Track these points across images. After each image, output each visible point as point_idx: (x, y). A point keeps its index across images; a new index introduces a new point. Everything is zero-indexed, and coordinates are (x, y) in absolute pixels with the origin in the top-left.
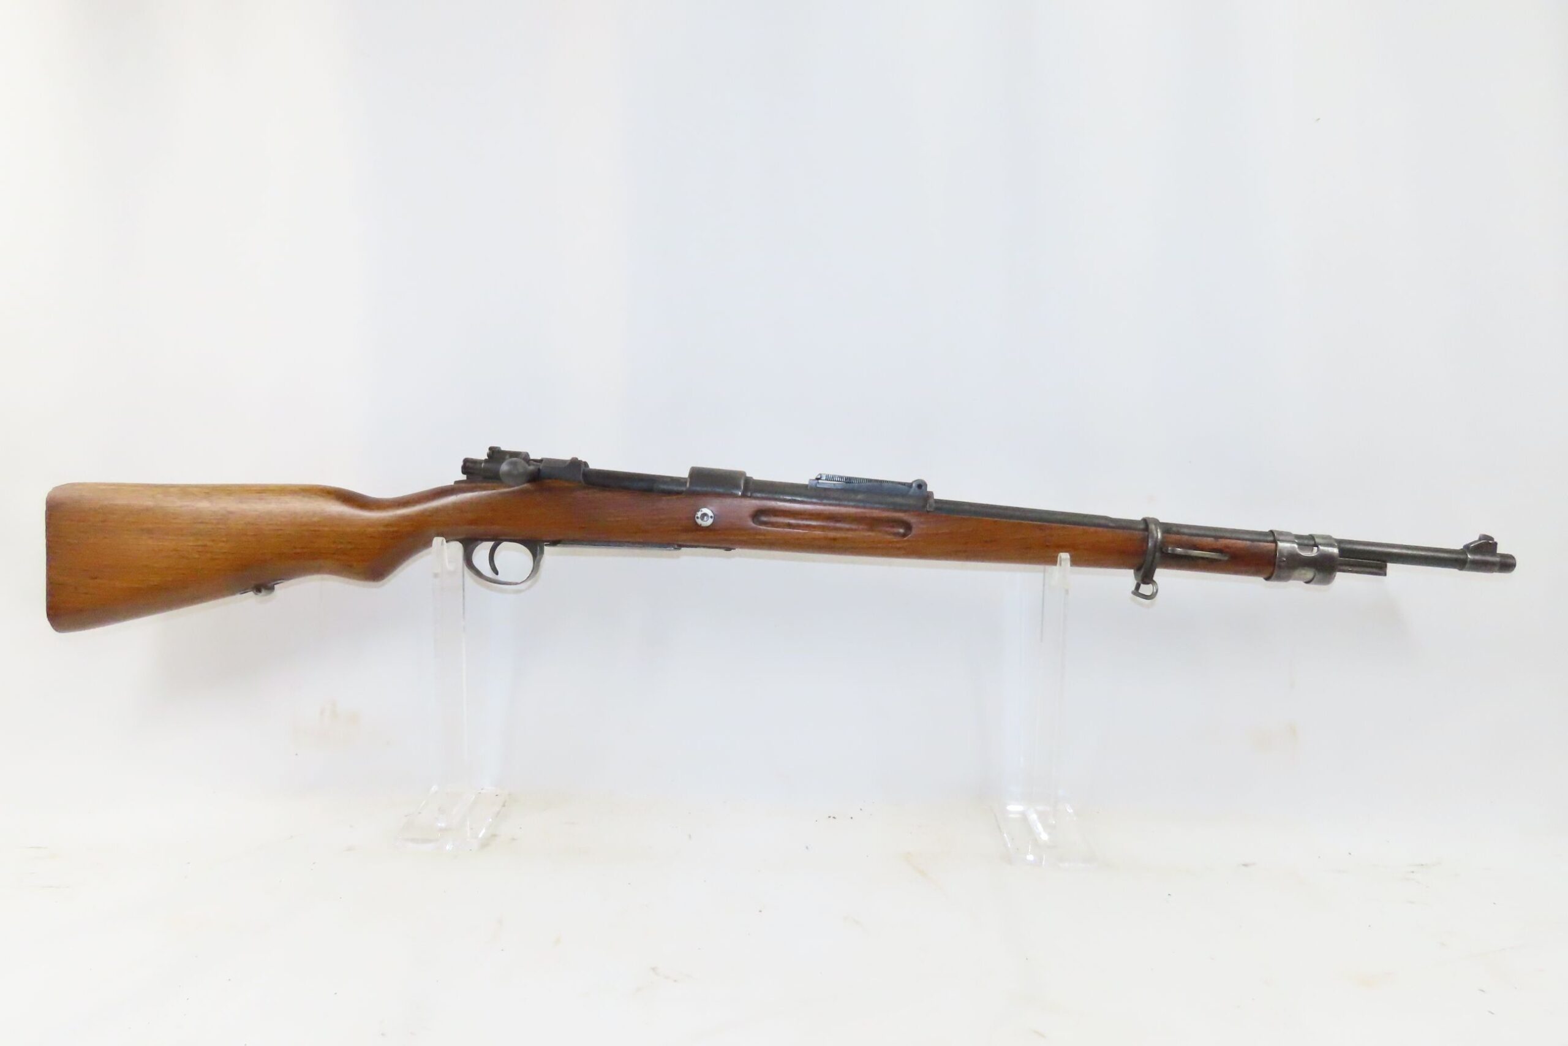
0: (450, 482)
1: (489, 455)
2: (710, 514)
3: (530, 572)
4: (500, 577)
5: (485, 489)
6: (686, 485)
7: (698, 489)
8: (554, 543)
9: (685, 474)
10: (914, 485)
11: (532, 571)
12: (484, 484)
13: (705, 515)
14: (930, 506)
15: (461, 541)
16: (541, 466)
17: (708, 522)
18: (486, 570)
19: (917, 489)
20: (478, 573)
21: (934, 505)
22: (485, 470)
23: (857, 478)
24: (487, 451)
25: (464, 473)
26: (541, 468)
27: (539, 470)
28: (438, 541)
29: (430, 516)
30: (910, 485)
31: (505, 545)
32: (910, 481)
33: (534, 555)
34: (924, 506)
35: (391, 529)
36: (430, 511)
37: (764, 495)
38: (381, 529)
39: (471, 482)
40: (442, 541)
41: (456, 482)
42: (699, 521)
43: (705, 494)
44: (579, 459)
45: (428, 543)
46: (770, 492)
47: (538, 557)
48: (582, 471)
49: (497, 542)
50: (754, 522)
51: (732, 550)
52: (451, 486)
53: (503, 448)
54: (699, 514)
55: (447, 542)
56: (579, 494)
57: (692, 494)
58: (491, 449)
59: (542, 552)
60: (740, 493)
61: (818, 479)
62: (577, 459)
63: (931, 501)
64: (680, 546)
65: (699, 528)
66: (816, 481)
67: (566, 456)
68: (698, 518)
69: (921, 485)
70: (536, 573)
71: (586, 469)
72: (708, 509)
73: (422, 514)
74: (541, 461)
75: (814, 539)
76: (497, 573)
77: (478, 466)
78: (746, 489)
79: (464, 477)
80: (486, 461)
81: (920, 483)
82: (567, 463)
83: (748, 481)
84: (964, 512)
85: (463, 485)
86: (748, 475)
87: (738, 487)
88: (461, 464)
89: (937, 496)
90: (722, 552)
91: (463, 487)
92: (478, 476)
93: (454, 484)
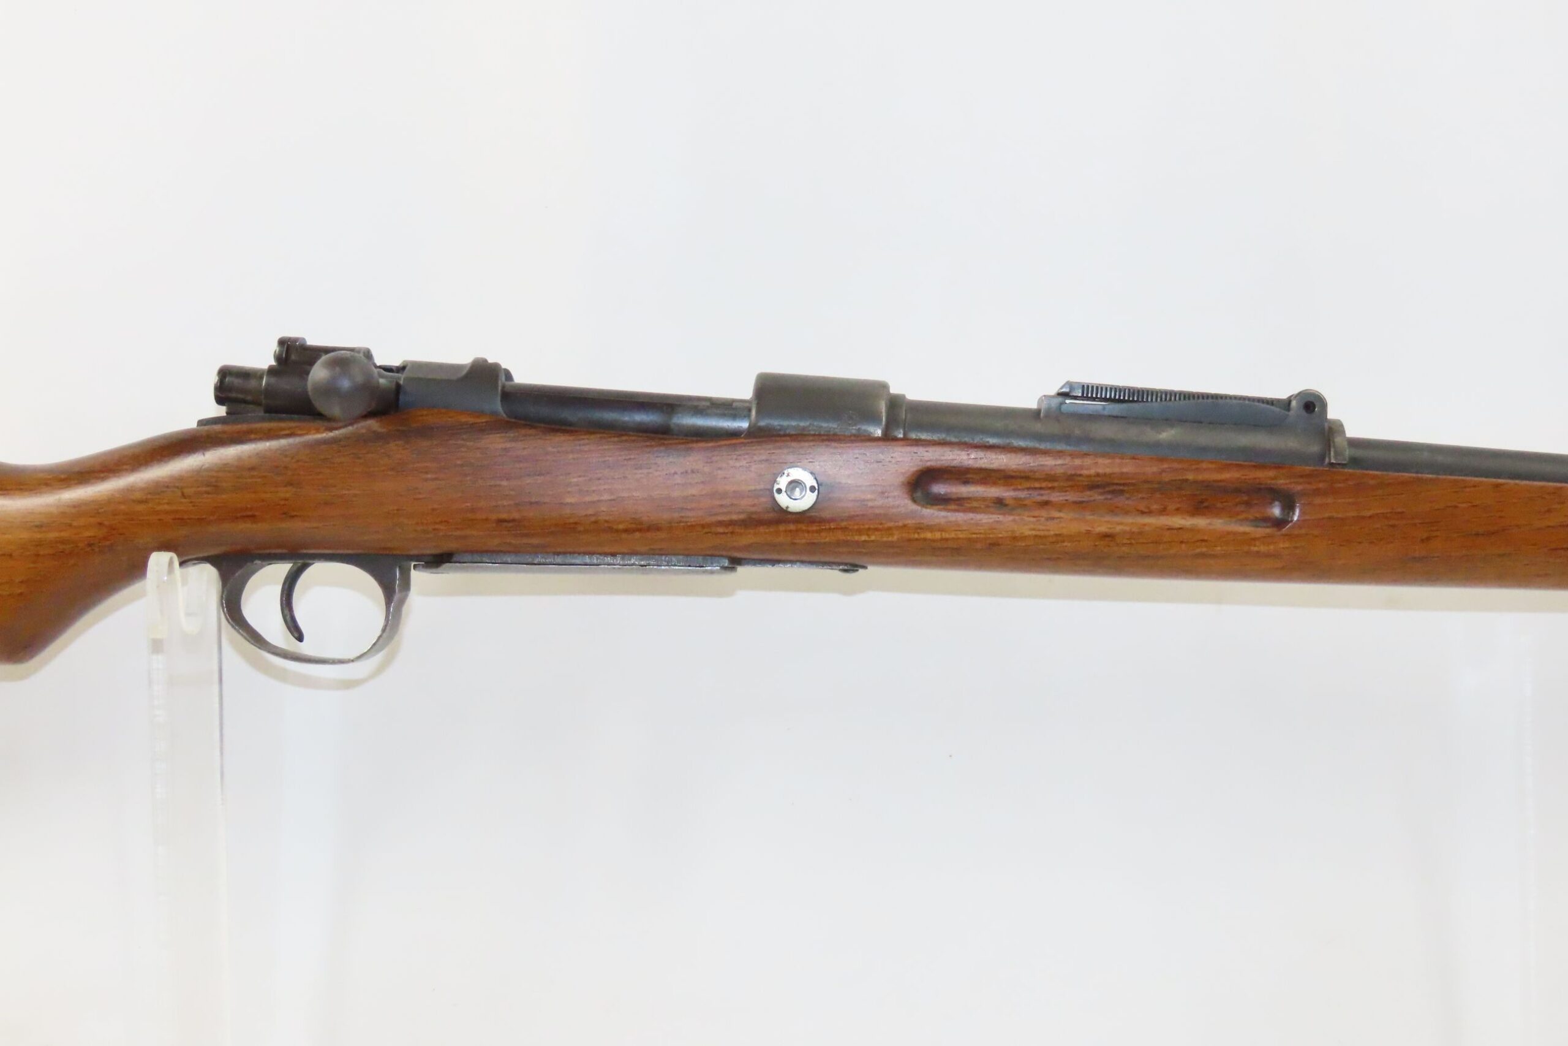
0: (186, 421)
1: (278, 358)
2: (810, 481)
3: (379, 633)
4: (305, 648)
5: (269, 435)
6: (749, 416)
7: (776, 423)
8: (438, 560)
9: (745, 391)
10: (1294, 403)
11: (384, 630)
12: (266, 425)
13: (794, 484)
14: (1337, 454)
15: (213, 560)
16: (402, 378)
17: (803, 502)
18: (273, 628)
19: (1304, 413)
20: (255, 638)
21: (1348, 453)
22: (269, 392)
23: (1138, 391)
24: (274, 347)
25: (220, 400)
26: (401, 382)
27: (398, 387)
28: (159, 561)
29: (141, 502)
30: (1286, 404)
31: (318, 570)
32: (1283, 395)
33: (389, 592)
34: (1322, 458)
35: (52, 535)
36: (142, 489)
37: (936, 437)
38: (25, 535)
39: (235, 422)
40: (171, 563)
41: (201, 423)
42: (783, 500)
43: (799, 437)
44: (491, 360)
45: (136, 569)
46: (950, 429)
47: (397, 596)
48: (500, 388)
49: (300, 562)
50: (914, 501)
51: (861, 571)
52: (193, 430)
53: (312, 341)
54: (782, 482)
55: (182, 564)
56: (496, 442)
57: (758, 435)
58: (282, 342)
59: (406, 585)
60: (879, 432)
61: (1065, 395)
62: (486, 361)
63: (1338, 440)
64: (736, 562)
65: (783, 516)
66: (1060, 399)
67: (460, 355)
68: (779, 491)
69: (1312, 404)
70: (391, 638)
71: (508, 383)
72: (805, 469)
73: (126, 497)
74: (401, 369)
75: (1059, 538)
76: (300, 638)
77: (252, 383)
78: (892, 422)
79: (221, 411)
80: (271, 371)
81: (1311, 399)
82: (464, 372)
83: (895, 403)
84: (1419, 467)
85: (218, 427)
86: (894, 390)
87: (872, 417)
88: (214, 379)
89: (1353, 431)
90: (833, 575)
91: (220, 433)
92: (251, 406)
93: (199, 428)
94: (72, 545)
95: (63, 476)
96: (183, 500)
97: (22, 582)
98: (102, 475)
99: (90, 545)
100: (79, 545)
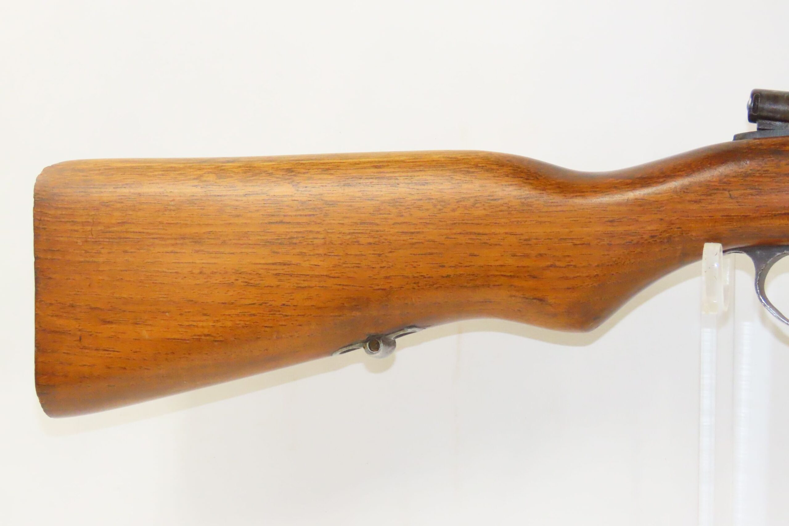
15: (749, 250)
25: (752, 118)
28: (710, 251)
29: (694, 202)
35: (621, 228)
39: (764, 137)
41: (736, 137)
52: (730, 143)
55: (724, 253)
79: (753, 127)
85: (750, 141)
88: (747, 100)
91: (758, 145)
92: (778, 123)
93: (734, 141)
94: (639, 237)
95: (628, 181)
96: (731, 200)
97: (598, 266)
98: (661, 180)
99: (653, 237)
100: (644, 236)
